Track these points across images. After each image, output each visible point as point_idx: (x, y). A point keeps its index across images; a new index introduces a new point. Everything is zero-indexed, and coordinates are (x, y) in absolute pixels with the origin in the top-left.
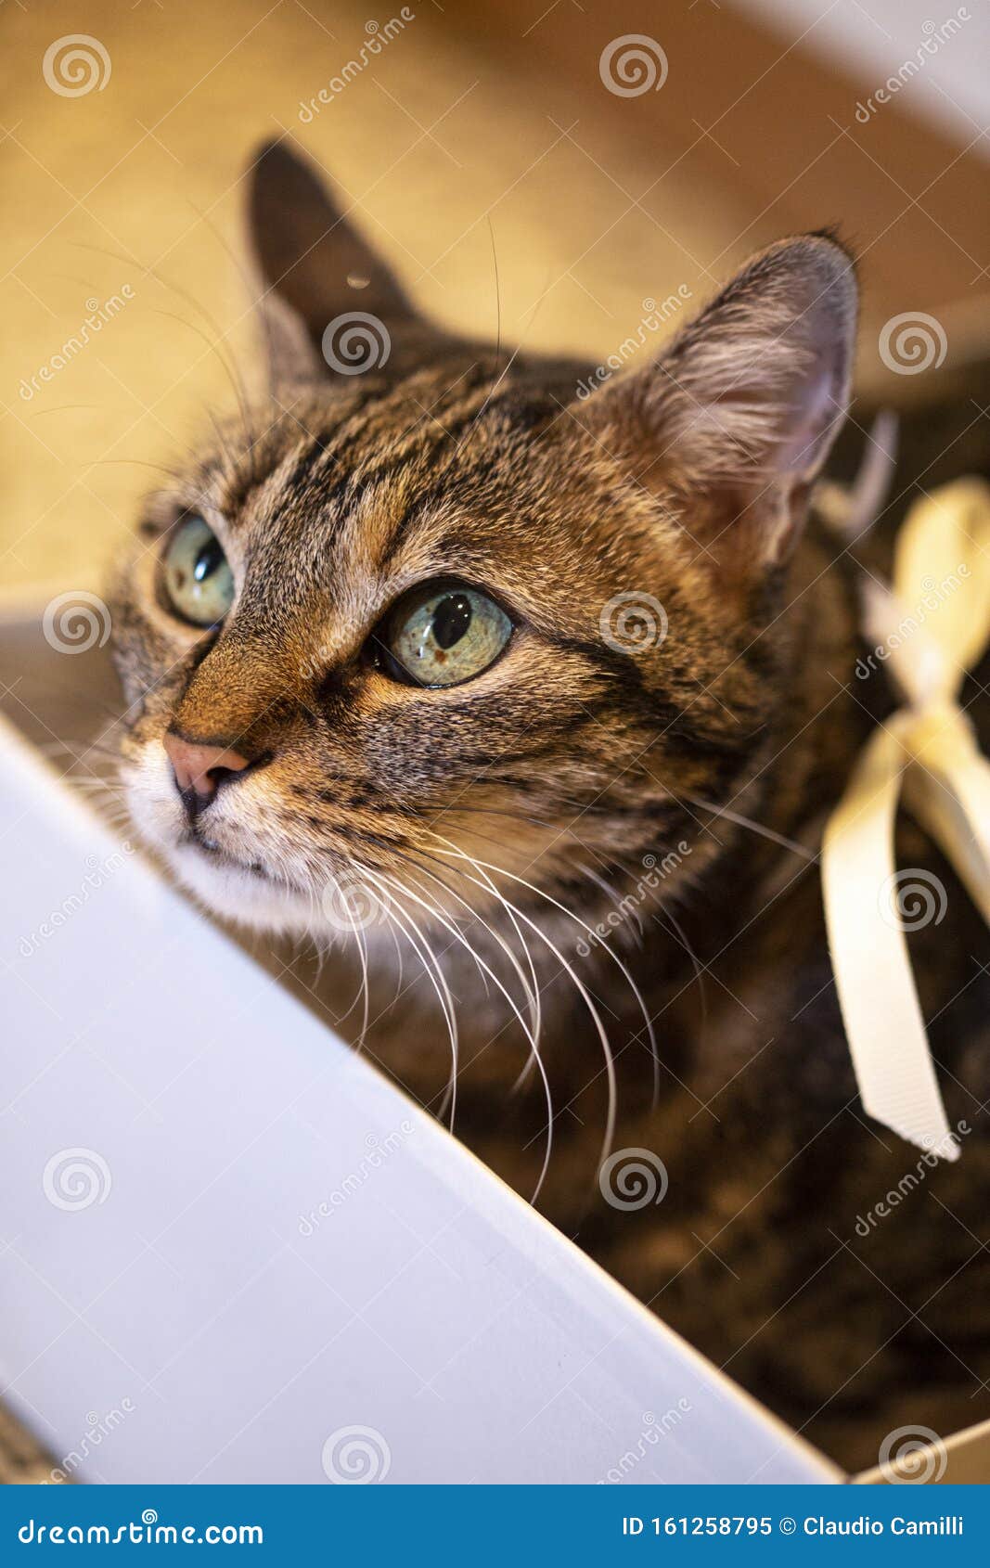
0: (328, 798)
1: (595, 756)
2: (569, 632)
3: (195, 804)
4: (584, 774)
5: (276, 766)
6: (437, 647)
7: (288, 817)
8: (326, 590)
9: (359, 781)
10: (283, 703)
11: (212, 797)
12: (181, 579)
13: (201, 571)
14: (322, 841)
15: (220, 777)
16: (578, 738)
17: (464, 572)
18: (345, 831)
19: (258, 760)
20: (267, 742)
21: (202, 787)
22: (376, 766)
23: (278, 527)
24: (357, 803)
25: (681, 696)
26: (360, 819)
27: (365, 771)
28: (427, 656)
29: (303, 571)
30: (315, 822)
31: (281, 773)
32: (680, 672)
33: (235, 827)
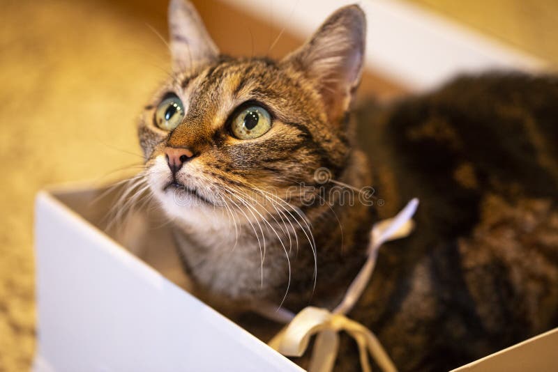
0: (218, 167)
1: (299, 162)
2: (291, 120)
3: (175, 169)
4: (297, 169)
5: (201, 157)
6: (246, 129)
7: (206, 172)
8: (215, 102)
9: (228, 164)
10: (203, 138)
11: (181, 166)
12: (161, 121)
13: (168, 116)
14: (216, 181)
15: (184, 159)
16: (295, 155)
17: (259, 99)
18: (223, 178)
19: (196, 154)
20: (199, 149)
21: (178, 163)
22: (233, 159)
23: (203, 87)
24: (227, 170)
25: (324, 145)
26: (228, 175)
27: (230, 160)
28: (244, 133)
29: (208, 98)
30: (214, 175)
31: (203, 159)
32: (324, 137)
33: (189, 176)
